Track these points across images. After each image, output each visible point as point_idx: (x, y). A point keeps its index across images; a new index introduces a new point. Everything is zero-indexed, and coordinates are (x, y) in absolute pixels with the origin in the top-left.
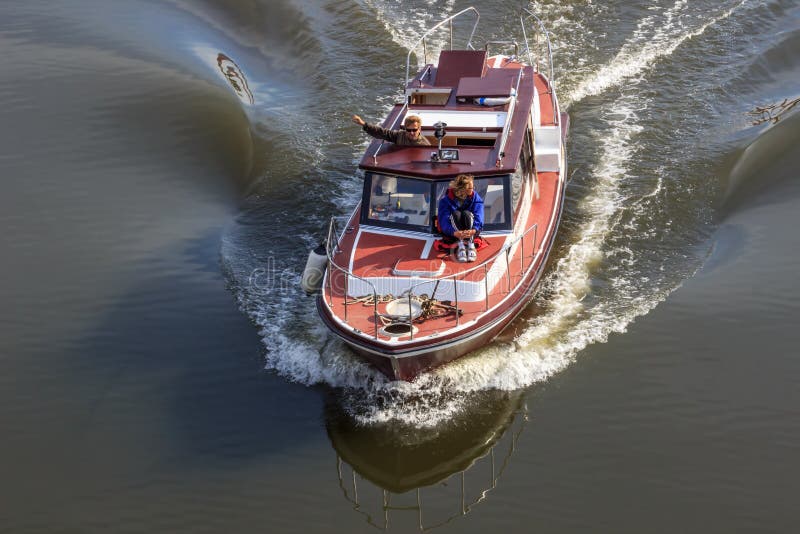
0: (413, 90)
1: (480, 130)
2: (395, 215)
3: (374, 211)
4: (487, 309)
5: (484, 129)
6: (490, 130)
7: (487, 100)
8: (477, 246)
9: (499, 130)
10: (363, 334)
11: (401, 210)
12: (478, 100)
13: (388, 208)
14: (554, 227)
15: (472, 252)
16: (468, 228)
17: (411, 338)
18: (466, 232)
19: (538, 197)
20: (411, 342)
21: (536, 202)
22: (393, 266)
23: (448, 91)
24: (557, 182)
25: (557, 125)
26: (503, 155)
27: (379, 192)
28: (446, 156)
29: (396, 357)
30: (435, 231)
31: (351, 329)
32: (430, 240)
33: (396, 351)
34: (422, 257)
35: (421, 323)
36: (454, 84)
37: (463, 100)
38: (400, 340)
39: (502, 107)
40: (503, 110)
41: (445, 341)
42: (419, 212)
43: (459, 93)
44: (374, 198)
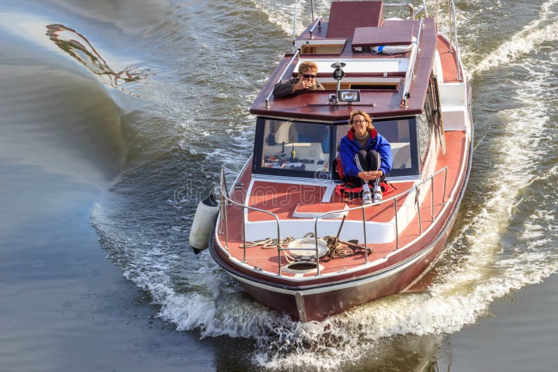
0: (304, 42)
1: (381, 75)
2: (290, 164)
3: (266, 161)
4: (397, 248)
5: (385, 75)
6: (391, 75)
7: (386, 49)
8: (383, 189)
9: (402, 75)
10: (265, 272)
11: (296, 160)
12: (376, 49)
13: (282, 158)
14: (463, 182)
15: (378, 195)
16: (375, 169)
17: (318, 274)
18: (371, 172)
19: (444, 152)
20: (318, 277)
21: (442, 158)
22: (291, 210)
23: (342, 42)
24: (464, 140)
25: (461, 81)
26: (408, 96)
27: (272, 141)
28: (347, 97)
29: (302, 293)
30: (336, 177)
31: (251, 268)
32: (330, 186)
33: (302, 287)
34: (324, 201)
35: (326, 261)
36: (349, 34)
37: (360, 49)
38: (305, 276)
39: (404, 54)
40: (404, 57)
41: (354, 278)
42: (316, 161)
43: (355, 41)
44: (267, 149)
